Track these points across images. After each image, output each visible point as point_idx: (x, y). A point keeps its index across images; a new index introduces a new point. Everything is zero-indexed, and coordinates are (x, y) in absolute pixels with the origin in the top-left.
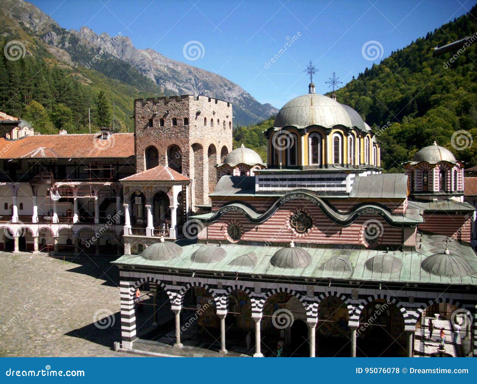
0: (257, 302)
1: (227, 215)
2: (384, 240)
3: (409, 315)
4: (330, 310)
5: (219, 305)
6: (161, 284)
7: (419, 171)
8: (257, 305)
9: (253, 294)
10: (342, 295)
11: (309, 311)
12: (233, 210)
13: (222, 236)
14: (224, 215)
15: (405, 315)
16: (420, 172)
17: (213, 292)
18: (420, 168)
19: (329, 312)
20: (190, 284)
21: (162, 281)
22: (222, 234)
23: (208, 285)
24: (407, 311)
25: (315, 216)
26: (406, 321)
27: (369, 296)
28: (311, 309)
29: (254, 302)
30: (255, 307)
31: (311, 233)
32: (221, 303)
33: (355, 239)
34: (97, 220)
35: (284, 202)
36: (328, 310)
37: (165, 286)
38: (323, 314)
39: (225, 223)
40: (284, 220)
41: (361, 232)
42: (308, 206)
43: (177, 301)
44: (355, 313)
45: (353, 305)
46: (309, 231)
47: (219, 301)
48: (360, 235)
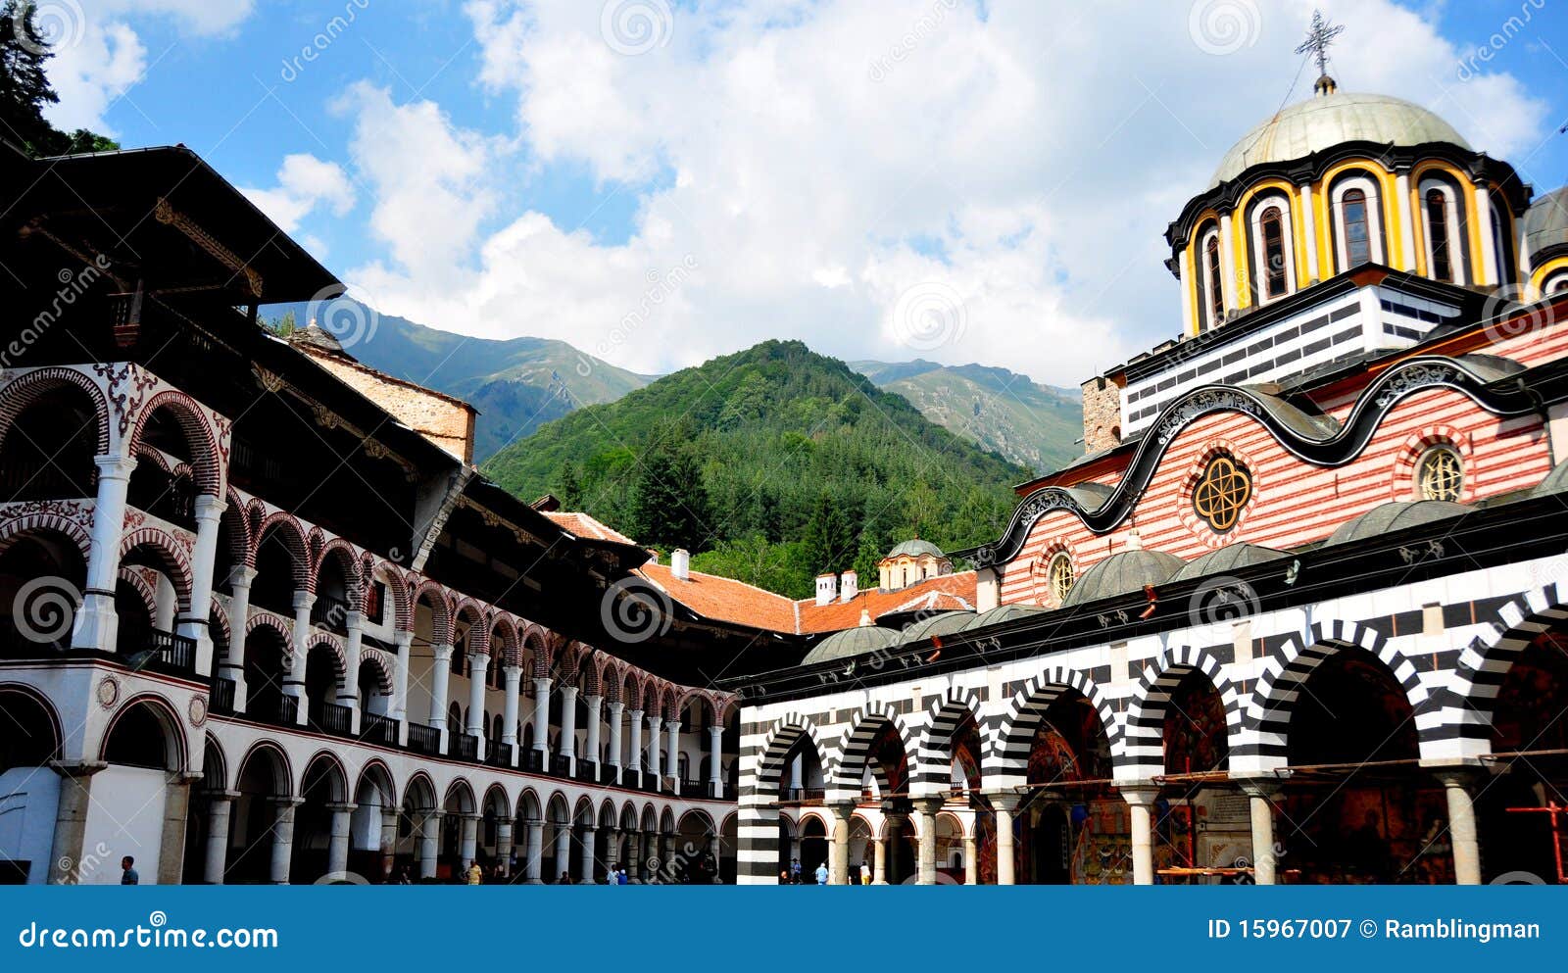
0: (994, 734)
1: (1040, 529)
2: (1480, 477)
3: (1430, 690)
5: (914, 767)
6: (809, 726)
8: (993, 743)
9: (984, 709)
10: (1203, 654)
11: (1116, 738)
12: (1052, 505)
13: (1030, 597)
14: (1034, 530)
15: (1416, 697)
17: (902, 724)
20: (860, 712)
21: (810, 719)
24: (1422, 675)
25: (1258, 457)
29: (987, 738)
30: (988, 755)
32: (918, 757)
33: (1382, 503)
35: (1170, 436)
37: (815, 733)
39: (1036, 553)
40: (1173, 497)
41: (1400, 469)
42: (1234, 429)
43: (835, 774)
44: (1248, 722)
45: (1240, 687)
46: (1243, 513)
47: (914, 752)
48: (1399, 484)
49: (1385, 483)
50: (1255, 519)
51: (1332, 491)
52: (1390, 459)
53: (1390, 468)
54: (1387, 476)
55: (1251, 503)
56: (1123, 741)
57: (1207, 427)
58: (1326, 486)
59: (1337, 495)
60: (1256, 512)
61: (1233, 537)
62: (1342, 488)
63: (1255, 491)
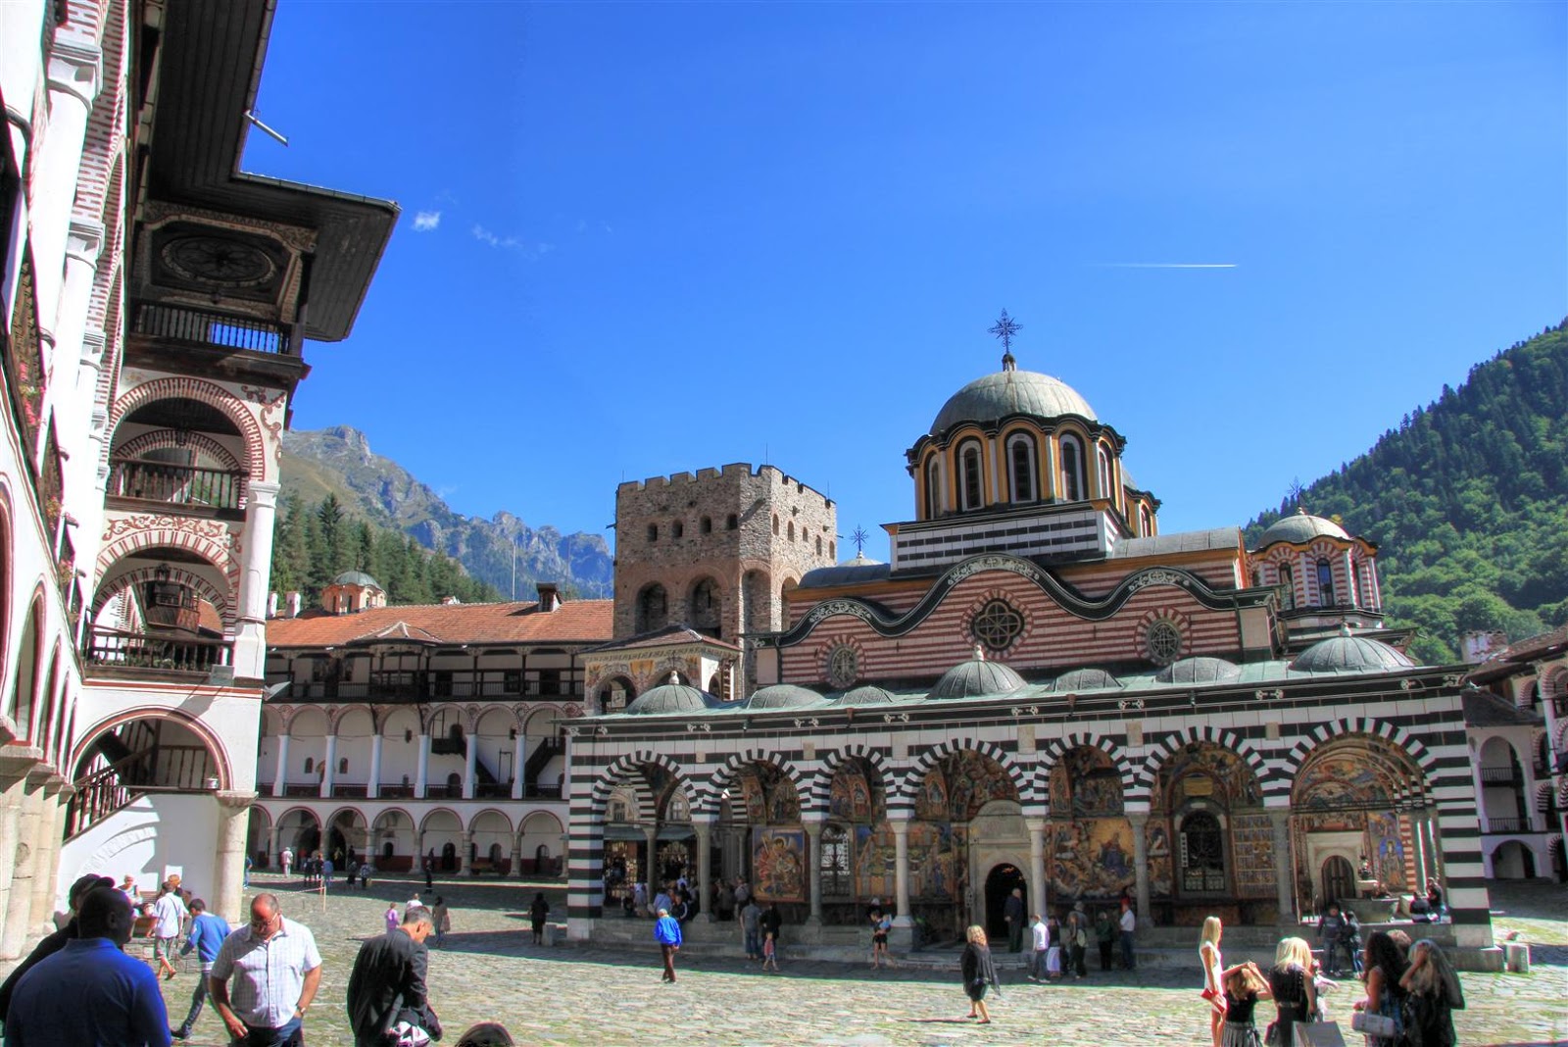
0: (900, 781)
1: (826, 626)
2: (1195, 643)
3: (1270, 769)
4: (1079, 828)
5: (808, 800)
6: (668, 763)
7: (1268, 566)
8: (899, 787)
9: (888, 763)
10: (1102, 739)
11: (1024, 789)
12: (840, 611)
13: (814, 674)
14: (820, 627)
15: (1261, 772)
16: (1272, 569)
17: (792, 769)
18: (1271, 558)
19: (1076, 832)
20: (738, 756)
21: (671, 758)
22: (814, 671)
23: (779, 753)
24: (1265, 761)
25: (1030, 606)
26: (1266, 786)
27: (1168, 734)
28: (1030, 784)
29: (891, 783)
30: (893, 794)
31: (1022, 645)
32: (811, 794)
33: (1127, 648)
34: (518, 790)
35: (957, 580)
36: (1074, 827)
37: (677, 769)
38: (1062, 840)
39: (821, 644)
40: (958, 622)
41: (1140, 629)
42: (1013, 584)
43: (705, 802)
44: (1139, 781)
45: (1133, 761)
46: (1017, 641)
47: (807, 790)
48: (1138, 639)
49: (1129, 637)
50: (1028, 645)
51: (1090, 636)
52: (1134, 623)
53: (1133, 628)
54: (1132, 632)
55: (1025, 635)
56: (1031, 790)
57: (989, 579)
58: (1086, 632)
59: (1095, 639)
60: (1028, 641)
61: (1010, 654)
62: (1099, 635)
63: (1028, 627)
